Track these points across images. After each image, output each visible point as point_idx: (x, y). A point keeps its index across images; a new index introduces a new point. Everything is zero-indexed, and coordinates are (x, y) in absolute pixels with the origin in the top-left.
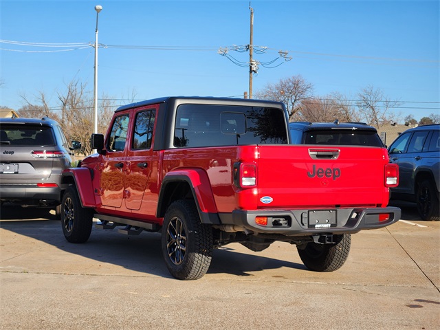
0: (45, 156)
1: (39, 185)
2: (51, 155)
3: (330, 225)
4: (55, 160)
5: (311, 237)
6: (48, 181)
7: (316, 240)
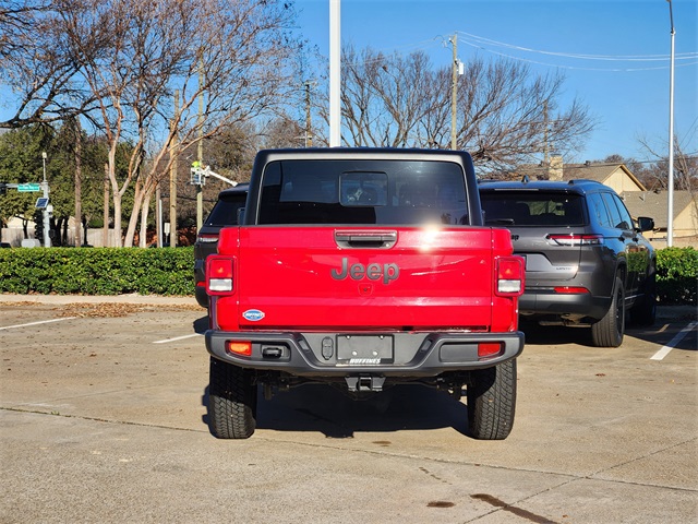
0: (572, 242)
1: (559, 290)
2: (578, 241)
3: (379, 361)
4: (584, 248)
5: (343, 378)
6: (573, 283)
7: (352, 384)
